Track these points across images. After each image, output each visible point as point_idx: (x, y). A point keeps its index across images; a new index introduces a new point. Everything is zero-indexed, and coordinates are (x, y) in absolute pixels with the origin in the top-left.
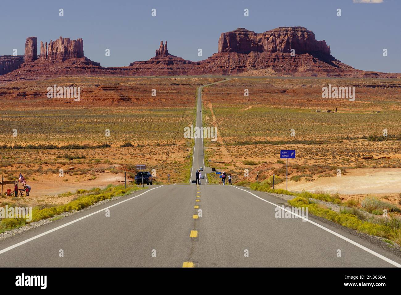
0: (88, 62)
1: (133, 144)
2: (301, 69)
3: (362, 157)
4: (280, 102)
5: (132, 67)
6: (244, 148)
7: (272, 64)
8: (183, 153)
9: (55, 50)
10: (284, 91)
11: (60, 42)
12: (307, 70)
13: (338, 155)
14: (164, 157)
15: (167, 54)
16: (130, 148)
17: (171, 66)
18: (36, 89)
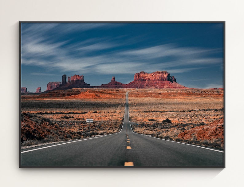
0: (85, 84)
1: (97, 112)
2: (165, 87)
3: (205, 118)
4: (159, 97)
5: (102, 86)
6: (148, 114)
7: (154, 85)
8: (119, 116)
9: (73, 80)
10: (160, 94)
11: (75, 77)
12: (167, 87)
13: (192, 117)
14: (111, 117)
15: (115, 81)
16: (96, 113)
17: (116, 85)
18: (63, 93)
